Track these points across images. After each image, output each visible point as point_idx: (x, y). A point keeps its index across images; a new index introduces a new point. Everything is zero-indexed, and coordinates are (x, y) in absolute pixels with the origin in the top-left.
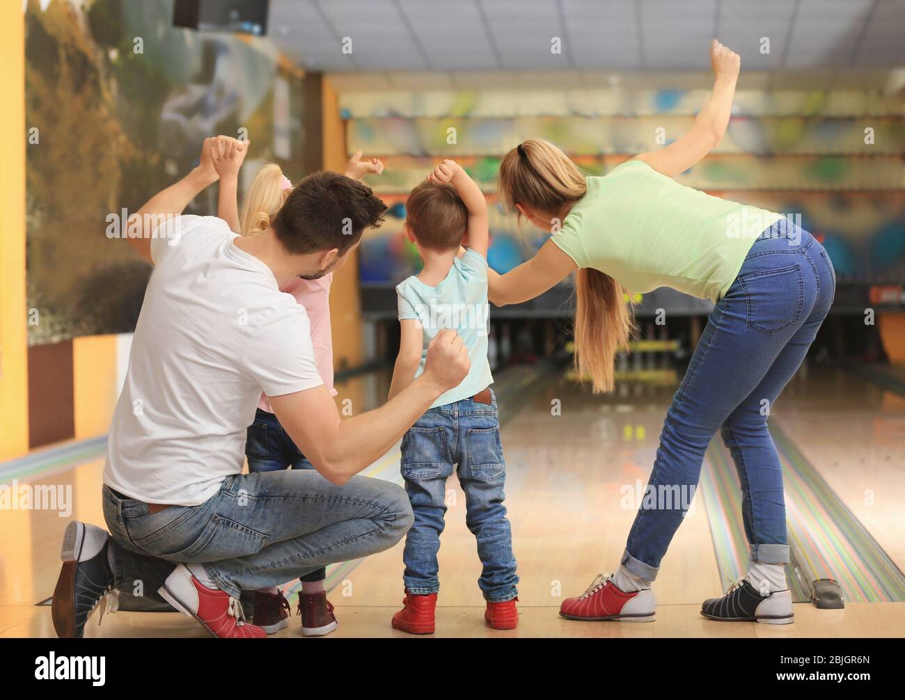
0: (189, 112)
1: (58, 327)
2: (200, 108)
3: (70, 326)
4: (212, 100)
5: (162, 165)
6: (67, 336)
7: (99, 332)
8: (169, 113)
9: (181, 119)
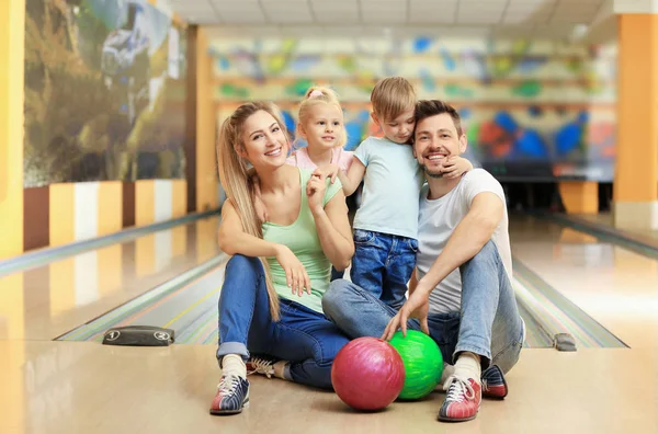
0: (119, 47)
1: (41, 177)
2: (126, 45)
3: (48, 176)
4: (133, 40)
5: (103, 80)
6: (46, 183)
7: (65, 181)
8: (107, 48)
9: (114, 51)
